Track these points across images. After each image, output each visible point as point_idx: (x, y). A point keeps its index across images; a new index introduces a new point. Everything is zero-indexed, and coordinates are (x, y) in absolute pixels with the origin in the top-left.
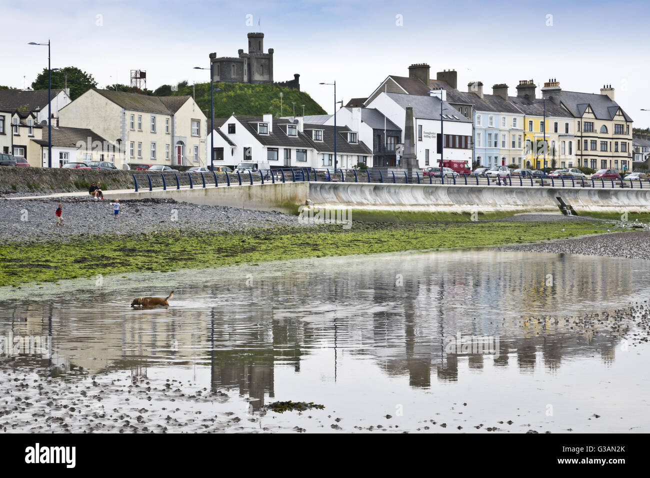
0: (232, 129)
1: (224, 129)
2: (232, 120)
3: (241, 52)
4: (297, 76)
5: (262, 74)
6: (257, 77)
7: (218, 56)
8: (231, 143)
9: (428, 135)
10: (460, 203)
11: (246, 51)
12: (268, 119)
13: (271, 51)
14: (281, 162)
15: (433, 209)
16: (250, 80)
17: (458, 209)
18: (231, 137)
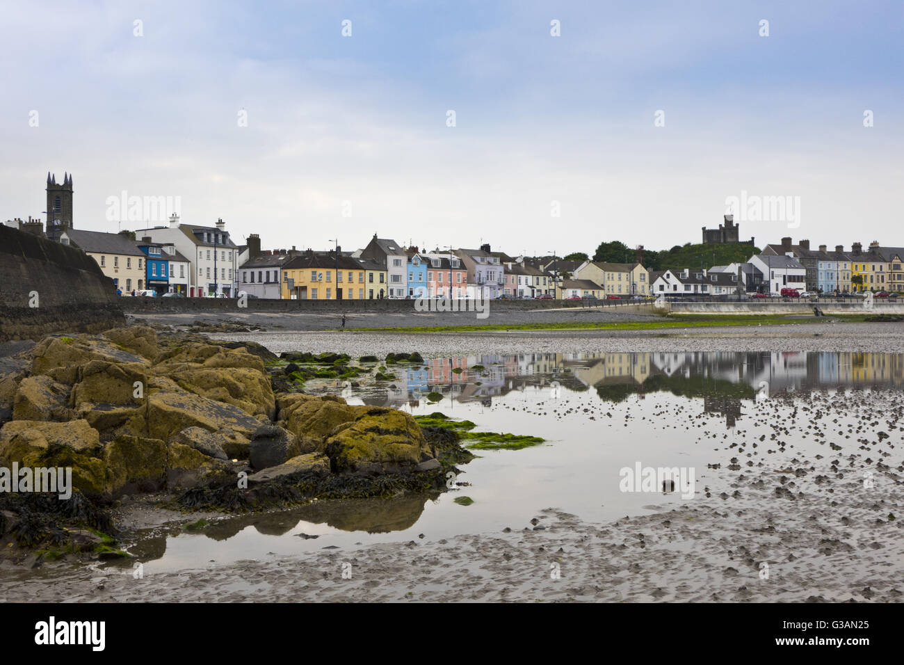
0: (668, 276)
1: (665, 276)
2: (668, 272)
3: (720, 225)
4: (753, 238)
5: (732, 238)
6: (729, 240)
7: (707, 229)
8: (667, 283)
9: (778, 276)
10: (753, 311)
11: (723, 226)
12: (687, 271)
13: (737, 225)
14: (692, 291)
15: (738, 313)
16: (725, 241)
17: (752, 313)
18: (667, 280)
